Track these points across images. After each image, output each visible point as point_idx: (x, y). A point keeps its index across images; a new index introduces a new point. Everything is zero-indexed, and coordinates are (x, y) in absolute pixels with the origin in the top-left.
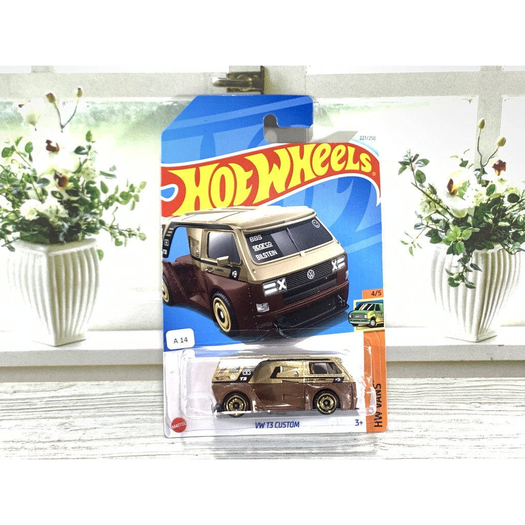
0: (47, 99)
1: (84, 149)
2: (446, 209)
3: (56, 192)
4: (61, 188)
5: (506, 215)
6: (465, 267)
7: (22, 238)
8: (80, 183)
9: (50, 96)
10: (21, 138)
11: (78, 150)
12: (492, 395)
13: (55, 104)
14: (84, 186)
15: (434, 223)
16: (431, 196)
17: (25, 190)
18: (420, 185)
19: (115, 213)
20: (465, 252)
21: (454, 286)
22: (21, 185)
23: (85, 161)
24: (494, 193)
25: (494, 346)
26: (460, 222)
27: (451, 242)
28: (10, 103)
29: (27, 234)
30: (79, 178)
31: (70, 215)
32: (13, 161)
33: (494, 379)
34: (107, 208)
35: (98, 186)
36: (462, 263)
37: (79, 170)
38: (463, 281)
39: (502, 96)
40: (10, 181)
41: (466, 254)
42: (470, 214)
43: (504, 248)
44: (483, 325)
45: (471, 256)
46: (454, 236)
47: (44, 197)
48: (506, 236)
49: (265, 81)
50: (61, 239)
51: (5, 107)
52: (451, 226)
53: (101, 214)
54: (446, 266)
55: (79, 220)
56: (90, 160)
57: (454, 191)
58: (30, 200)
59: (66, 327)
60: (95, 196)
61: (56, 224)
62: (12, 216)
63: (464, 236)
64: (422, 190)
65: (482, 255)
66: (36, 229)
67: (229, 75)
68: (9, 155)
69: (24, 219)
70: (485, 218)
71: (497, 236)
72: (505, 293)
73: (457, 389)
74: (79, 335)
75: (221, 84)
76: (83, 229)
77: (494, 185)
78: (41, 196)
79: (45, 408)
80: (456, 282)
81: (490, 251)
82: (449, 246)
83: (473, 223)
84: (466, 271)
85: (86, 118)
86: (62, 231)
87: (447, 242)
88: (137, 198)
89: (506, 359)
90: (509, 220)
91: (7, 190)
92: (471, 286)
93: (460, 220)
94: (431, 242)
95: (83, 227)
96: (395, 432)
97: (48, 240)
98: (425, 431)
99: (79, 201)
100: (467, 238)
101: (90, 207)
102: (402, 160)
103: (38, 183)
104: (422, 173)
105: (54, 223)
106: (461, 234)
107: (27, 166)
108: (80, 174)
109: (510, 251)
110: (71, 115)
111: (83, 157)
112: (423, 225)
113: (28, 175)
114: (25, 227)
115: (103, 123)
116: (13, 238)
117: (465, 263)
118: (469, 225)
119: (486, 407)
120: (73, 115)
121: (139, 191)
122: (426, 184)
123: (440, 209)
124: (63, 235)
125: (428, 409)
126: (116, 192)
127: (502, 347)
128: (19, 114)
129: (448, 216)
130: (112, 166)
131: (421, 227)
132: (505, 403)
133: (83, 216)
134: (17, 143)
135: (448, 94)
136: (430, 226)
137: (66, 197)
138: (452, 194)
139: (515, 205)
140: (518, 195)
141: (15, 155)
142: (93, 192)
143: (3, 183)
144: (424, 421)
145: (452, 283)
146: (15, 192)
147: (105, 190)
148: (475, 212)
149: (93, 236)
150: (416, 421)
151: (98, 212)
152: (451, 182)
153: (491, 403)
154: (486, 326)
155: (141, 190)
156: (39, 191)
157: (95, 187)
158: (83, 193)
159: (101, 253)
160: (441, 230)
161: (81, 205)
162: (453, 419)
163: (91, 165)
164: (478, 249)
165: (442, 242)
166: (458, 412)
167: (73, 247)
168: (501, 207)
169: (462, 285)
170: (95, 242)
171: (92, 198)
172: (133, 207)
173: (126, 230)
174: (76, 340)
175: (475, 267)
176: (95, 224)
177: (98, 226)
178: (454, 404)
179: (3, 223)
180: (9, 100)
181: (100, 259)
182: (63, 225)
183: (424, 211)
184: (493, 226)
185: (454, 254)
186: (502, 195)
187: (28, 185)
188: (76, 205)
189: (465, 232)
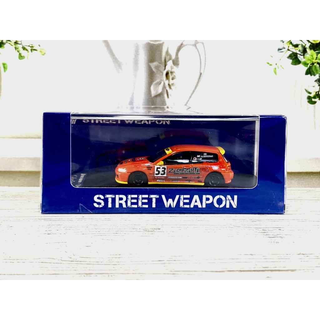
15: (293, 47)
21: (312, 104)
26: (316, 47)
27: (308, 64)
36: (318, 83)
46: (310, 59)
52: (308, 50)
54: (305, 86)
82: (306, 68)
87: (305, 64)
94: (292, 64)
106: (317, 58)
131: (283, 50)
136: (290, 50)
145: (311, 101)
159: (5, 66)
160: (300, 53)
165: (301, 64)
173: (29, 46)
181: (5, 71)
185: (311, 75)
189: (319, 56)
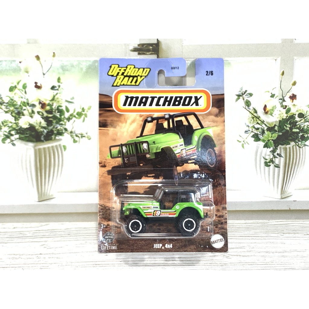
0: (35, 59)
1: (56, 87)
2: (263, 122)
3: (40, 112)
4: (43, 109)
5: (297, 125)
6: (274, 155)
7: (20, 138)
8: (53, 107)
9: (37, 57)
10: (20, 81)
11: (53, 88)
12: (290, 229)
13: (40, 61)
14: (56, 108)
15: (256, 130)
16: (254, 114)
17: (22, 111)
18: (248, 108)
19: (73, 124)
20: (274, 147)
21: (268, 167)
22: (20, 107)
23: (57, 94)
24: (290, 113)
25: (291, 201)
26: (270, 129)
27: (266, 141)
28: (14, 61)
29: (23, 136)
30: (53, 104)
31: (48, 125)
32: (16, 94)
33: (292, 220)
34: (69, 121)
35: (64, 108)
36: (272, 153)
37: (53, 100)
38: (273, 163)
39: (294, 57)
40: (14, 105)
42: (276, 125)
43: (296, 144)
44: (284, 189)
45: (277, 149)
47: (33, 115)
48: (297, 137)
49: (160, 49)
50: (42, 139)
51: (11, 63)
52: (265, 131)
53: (65, 125)
54: (263, 155)
55: (53, 128)
56: (59, 93)
57: (267, 111)
58: (25, 116)
59: (45, 190)
60: (62, 114)
61: (39, 130)
62: (14, 126)
63: (273, 137)
64: (249, 111)
65: (284, 148)
66: (28, 133)
67: (139, 45)
68: (13, 90)
69: (21, 128)
70: (285, 127)
71: (292, 137)
72: (297, 170)
73: (270, 226)
74: (52, 195)
75: (135, 50)
77: (290, 108)
78: (31, 114)
79: (32, 236)
80: (268, 164)
81: (288, 146)
82: (264, 143)
83: (278, 130)
84: (274, 158)
85: (58, 69)
86: (43, 134)
87: (264, 141)
88: (86, 115)
89: (297, 209)
90: (299, 128)
91: (12, 111)
92: (277, 166)
94: (254, 141)
95: (55, 132)
96: (235, 249)
97: (34, 140)
98: (252, 248)
99: (53, 117)
100: (275, 138)
101: (59, 120)
102: (238, 94)
103: (30, 106)
104: (249, 101)
105: (39, 129)
106: (271, 136)
107: (24, 97)
108: (54, 101)
109: (299, 146)
110: (49, 68)
111: (56, 92)
112: (250, 131)
113: (24, 102)
114: (22, 132)
115: (67, 72)
116: (15, 138)
117: (274, 153)
118: (276, 131)
119: (287, 235)
120: (50, 68)
121: (87, 111)
122: (251, 107)
123: (259, 122)
124: (44, 137)
125: (254, 237)
126: (74, 112)
127: (295, 202)
128: (20, 67)
129: (264, 126)
130: (72, 97)
131: (249, 132)
132: (298, 233)
133: (55, 126)
134: (18, 83)
135: (263, 56)
136: (253, 132)
137: (45, 114)
138: (266, 113)
139: (302, 120)
140: (304, 114)
141: (16, 91)
142: (61, 112)
143: (9, 106)
144: (252, 243)
145: (267, 164)
146: (16, 112)
147: (68, 110)
148: (279, 124)
149: (60, 137)
150: (247, 243)
151: (64, 123)
152: (265, 106)
153: (290, 233)
154: (286, 190)
155: (88, 111)
156: (30, 111)
157: (62, 109)
158: (56, 113)
159: (65, 147)
160: (260, 134)
161: (54, 119)
162: (268, 242)
163: (60, 96)
164: (281, 145)
165: (260, 141)
166: (271, 238)
167: (49, 143)
168: (294, 120)
169: (272, 166)
170: (61, 141)
171: (60, 115)
172: (84, 121)
173: (80, 134)
174: (49, 198)
175: (280, 155)
176: (62, 130)
177: (64, 131)
178: (269, 234)
179: (9, 130)
180: (14, 59)
181: (65, 151)
182: (43, 131)
183: (250, 123)
184: (290, 132)
185: (267, 148)
186: (294, 114)
187: (24, 108)
188: (51, 119)
189: (273, 135)
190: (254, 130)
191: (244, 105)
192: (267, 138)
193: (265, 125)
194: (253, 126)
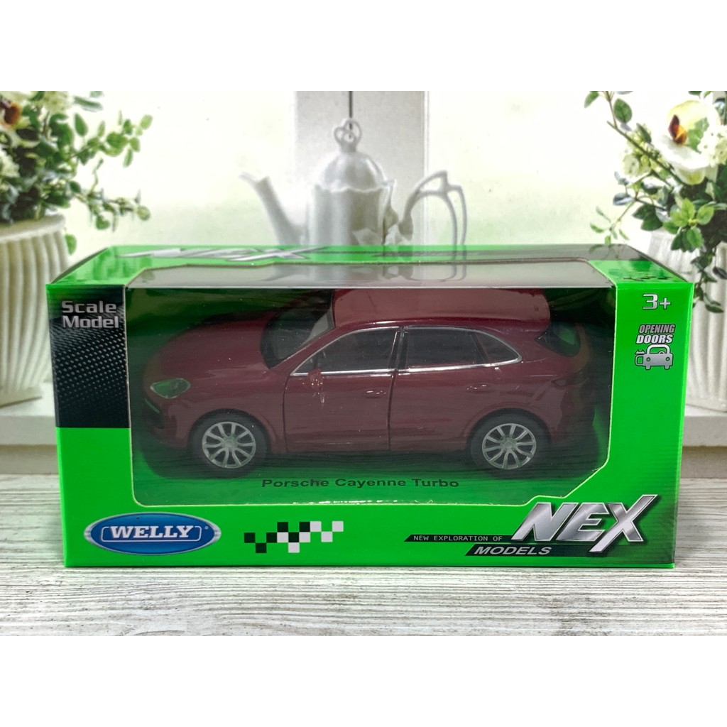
2: (669, 170)
4: (9, 126)
6: (702, 271)
8: (41, 118)
14: (48, 122)
15: (647, 195)
16: (642, 145)
18: (622, 126)
19: (98, 172)
20: (704, 247)
26: (694, 192)
27: (678, 228)
30: (39, 109)
31: (22, 173)
34: (84, 162)
35: (70, 122)
36: (698, 267)
37: (39, 96)
38: (702, 299)
41: (705, 250)
42: (710, 178)
45: (714, 254)
46: (682, 216)
50: (5, 215)
52: (678, 200)
53: (73, 172)
55: (36, 182)
57: (682, 137)
59: (8, 375)
60: (64, 141)
63: (702, 218)
64: (626, 136)
74: (30, 389)
76: (42, 199)
82: (673, 237)
83: (715, 194)
84: (706, 281)
86: (7, 202)
87: (672, 228)
88: (135, 145)
92: (716, 308)
93: (692, 188)
94: (645, 227)
95: (43, 195)
99: (39, 149)
100: (706, 221)
101: (55, 159)
104: (626, 106)
106: (696, 214)
108: (41, 101)
112: (627, 196)
117: (705, 267)
118: (709, 198)
121: (139, 133)
122: (632, 124)
123: (658, 169)
124: (9, 209)
126: (100, 134)
129: (671, 181)
130: (94, 89)
131: (626, 200)
133: (44, 176)
136: (641, 199)
137: (16, 141)
138: (679, 141)
142: (62, 133)
147: (81, 128)
148: (719, 175)
149: (60, 210)
151: (69, 168)
152: (675, 122)
155: (143, 131)
157: (66, 126)
158: (46, 136)
159: (72, 242)
160: (660, 205)
161: (41, 155)
164: (725, 241)
165: (663, 228)
167: (26, 229)
169: (699, 306)
170: (62, 223)
171: (60, 144)
173: (116, 202)
174: (23, 399)
175: (722, 273)
176: (64, 189)
177: (69, 192)
181: (71, 253)
182: (9, 191)
183: (630, 172)
188: (32, 155)
189: (702, 210)
190: (641, 193)
191: (609, 116)
192: (682, 220)
193: (677, 178)
194: (640, 181)
